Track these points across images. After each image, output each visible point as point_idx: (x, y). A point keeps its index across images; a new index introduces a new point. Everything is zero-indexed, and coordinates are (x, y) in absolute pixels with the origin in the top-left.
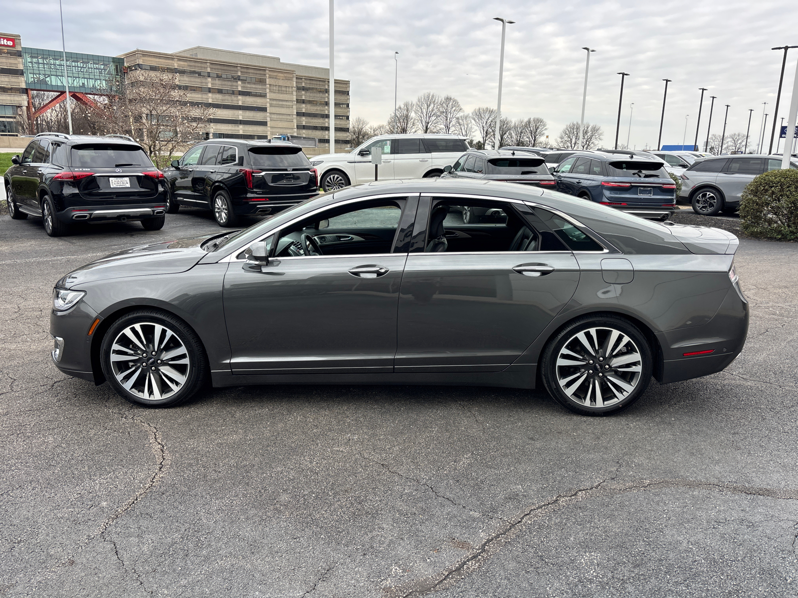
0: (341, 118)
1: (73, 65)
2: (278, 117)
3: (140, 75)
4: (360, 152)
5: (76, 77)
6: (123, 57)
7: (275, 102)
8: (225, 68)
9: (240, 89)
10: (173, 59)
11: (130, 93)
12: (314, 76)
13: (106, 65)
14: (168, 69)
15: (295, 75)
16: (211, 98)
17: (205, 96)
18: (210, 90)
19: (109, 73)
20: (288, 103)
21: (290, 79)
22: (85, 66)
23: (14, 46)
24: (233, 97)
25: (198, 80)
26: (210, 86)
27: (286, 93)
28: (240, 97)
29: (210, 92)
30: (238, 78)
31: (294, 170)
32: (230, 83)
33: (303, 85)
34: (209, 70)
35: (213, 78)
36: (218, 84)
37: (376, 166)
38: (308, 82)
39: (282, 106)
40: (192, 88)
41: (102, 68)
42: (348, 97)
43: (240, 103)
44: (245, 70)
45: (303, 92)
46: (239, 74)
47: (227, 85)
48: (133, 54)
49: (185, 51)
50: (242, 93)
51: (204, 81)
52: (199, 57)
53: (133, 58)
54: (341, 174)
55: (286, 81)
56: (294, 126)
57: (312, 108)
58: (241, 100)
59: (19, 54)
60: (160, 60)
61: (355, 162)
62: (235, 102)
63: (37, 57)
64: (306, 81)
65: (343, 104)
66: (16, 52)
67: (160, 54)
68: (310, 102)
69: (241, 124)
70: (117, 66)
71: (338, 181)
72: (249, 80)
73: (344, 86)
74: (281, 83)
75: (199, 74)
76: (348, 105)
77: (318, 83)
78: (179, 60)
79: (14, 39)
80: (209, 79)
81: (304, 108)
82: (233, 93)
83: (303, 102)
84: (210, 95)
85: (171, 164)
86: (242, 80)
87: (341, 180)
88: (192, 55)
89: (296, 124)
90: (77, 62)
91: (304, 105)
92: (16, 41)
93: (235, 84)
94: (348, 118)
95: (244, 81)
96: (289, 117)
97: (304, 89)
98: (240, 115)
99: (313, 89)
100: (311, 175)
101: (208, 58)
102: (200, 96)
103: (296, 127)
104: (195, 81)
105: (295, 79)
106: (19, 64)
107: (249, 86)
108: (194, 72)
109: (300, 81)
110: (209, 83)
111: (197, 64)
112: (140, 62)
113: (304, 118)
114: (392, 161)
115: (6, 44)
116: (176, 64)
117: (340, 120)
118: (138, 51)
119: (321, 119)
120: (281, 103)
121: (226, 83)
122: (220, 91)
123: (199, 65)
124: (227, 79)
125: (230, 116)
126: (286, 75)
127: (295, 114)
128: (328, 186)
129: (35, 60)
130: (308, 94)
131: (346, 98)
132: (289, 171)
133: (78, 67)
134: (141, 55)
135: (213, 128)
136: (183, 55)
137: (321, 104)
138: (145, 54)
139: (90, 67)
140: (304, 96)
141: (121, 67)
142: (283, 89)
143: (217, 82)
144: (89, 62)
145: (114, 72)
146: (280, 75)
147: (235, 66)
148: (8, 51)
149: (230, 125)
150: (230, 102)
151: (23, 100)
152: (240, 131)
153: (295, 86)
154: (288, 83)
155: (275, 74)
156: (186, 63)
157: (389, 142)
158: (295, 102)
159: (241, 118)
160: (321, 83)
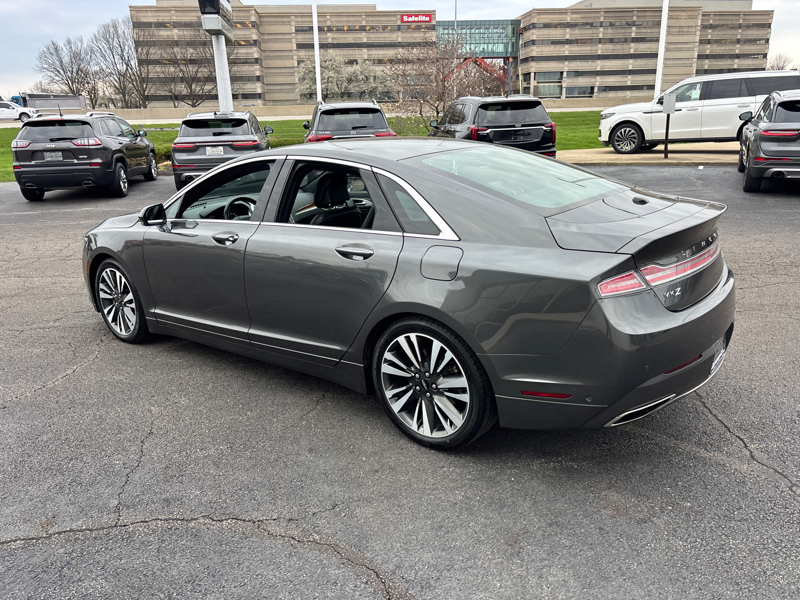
0: (756, 56)
1: (477, 32)
2: (674, 62)
3: (533, 35)
4: (659, 100)
5: (478, 44)
6: (520, 19)
7: (672, 46)
8: (620, 14)
9: (633, 35)
10: (566, 13)
11: (522, 54)
12: (727, 10)
13: (505, 28)
14: (560, 24)
15: (701, 12)
16: (600, 49)
17: (594, 48)
18: (600, 41)
19: (507, 36)
20: (688, 46)
21: (694, 17)
22: (486, 32)
23: (430, 21)
24: (625, 46)
25: (590, 32)
26: (601, 36)
27: (688, 33)
28: (632, 45)
29: (600, 43)
30: (634, 24)
31: (522, 126)
32: (623, 31)
33: (711, 22)
34: (602, 19)
35: (606, 28)
36: (610, 33)
37: (668, 116)
38: (718, 18)
39: (681, 50)
40: (582, 41)
41: (501, 32)
42: (769, 30)
43: (632, 52)
44: (642, 14)
45: (710, 31)
46: (635, 19)
47: (619, 34)
48: (529, 14)
49: (580, 3)
50: (636, 40)
51: (595, 31)
52: (593, 7)
53: (528, 18)
54: (634, 126)
55: (689, 20)
56: (692, 71)
57: (719, 48)
58: (633, 48)
59: (433, 28)
60: (554, 16)
61: (652, 112)
62: (626, 50)
63: (448, 29)
64: (715, 18)
65: (760, 40)
66: (431, 26)
67: (554, 9)
68: (717, 42)
69: (630, 74)
70: (514, 28)
71: (629, 135)
72: (645, 24)
73: (765, 17)
74: (683, 23)
75: (591, 25)
76: (767, 41)
77: (730, 17)
78: (573, 13)
79: (430, 14)
80: (601, 29)
81: (708, 49)
82: (626, 41)
83: (709, 42)
84: (600, 46)
85: (430, 124)
86: (637, 25)
87: (633, 134)
88: (587, 6)
89: (695, 69)
90: (480, 28)
91: (709, 46)
92: (433, 16)
93: (628, 31)
94: (765, 56)
95: (638, 26)
96: (687, 62)
97: (711, 27)
98: (631, 64)
99: (723, 25)
100: (545, 130)
101: (602, 7)
102: (589, 48)
103: (694, 72)
104: (586, 33)
105: (700, 17)
106: (432, 36)
107: (644, 31)
108: (587, 24)
109: (707, 18)
110: (601, 33)
111: (590, 15)
112: (535, 21)
113: (707, 61)
114: (700, 109)
115: (424, 20)
116: (568, 18)
117: (753, 60)
118: (534, 10)
119: (729, 60)
120: (680, 46)
121: (619, 31)
122: (611, 41)
123: (593, 15)
124: (621, 27)
125: (619, 67)
126: (689, 13)
127: (696, 57)
128: (618, 141)
129: (446, 31)
130: (715, 33)
131: (766, 32)
132: (518, 127)
133: (480, 34)
134: (536, 14)
135: (598, 81)
136: (577, 7)
137: (731, 42)
138: (541, 12)
139: (491, 32)
140: (710, 34)
141: (517, 28)
142: (685, 30)
143: (610, 31)
144: (490, 28)
145: (510, 35)
146: (683, 14)
147: (630, 11)
148: (426, 26)
149: (618, 77)
150: (621, 51)
151: (432, 70)
152: (629, 82)
153: (699, 25)
154: (691, 23)
155: (677, 14)
156: (579, 16)
157: (699, 85)
158: (698, 44)
159: (630, 68)
160: (734, 18)
